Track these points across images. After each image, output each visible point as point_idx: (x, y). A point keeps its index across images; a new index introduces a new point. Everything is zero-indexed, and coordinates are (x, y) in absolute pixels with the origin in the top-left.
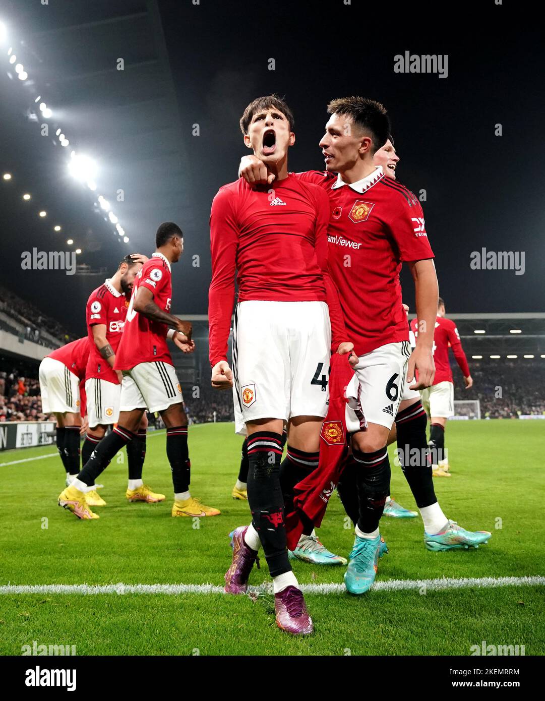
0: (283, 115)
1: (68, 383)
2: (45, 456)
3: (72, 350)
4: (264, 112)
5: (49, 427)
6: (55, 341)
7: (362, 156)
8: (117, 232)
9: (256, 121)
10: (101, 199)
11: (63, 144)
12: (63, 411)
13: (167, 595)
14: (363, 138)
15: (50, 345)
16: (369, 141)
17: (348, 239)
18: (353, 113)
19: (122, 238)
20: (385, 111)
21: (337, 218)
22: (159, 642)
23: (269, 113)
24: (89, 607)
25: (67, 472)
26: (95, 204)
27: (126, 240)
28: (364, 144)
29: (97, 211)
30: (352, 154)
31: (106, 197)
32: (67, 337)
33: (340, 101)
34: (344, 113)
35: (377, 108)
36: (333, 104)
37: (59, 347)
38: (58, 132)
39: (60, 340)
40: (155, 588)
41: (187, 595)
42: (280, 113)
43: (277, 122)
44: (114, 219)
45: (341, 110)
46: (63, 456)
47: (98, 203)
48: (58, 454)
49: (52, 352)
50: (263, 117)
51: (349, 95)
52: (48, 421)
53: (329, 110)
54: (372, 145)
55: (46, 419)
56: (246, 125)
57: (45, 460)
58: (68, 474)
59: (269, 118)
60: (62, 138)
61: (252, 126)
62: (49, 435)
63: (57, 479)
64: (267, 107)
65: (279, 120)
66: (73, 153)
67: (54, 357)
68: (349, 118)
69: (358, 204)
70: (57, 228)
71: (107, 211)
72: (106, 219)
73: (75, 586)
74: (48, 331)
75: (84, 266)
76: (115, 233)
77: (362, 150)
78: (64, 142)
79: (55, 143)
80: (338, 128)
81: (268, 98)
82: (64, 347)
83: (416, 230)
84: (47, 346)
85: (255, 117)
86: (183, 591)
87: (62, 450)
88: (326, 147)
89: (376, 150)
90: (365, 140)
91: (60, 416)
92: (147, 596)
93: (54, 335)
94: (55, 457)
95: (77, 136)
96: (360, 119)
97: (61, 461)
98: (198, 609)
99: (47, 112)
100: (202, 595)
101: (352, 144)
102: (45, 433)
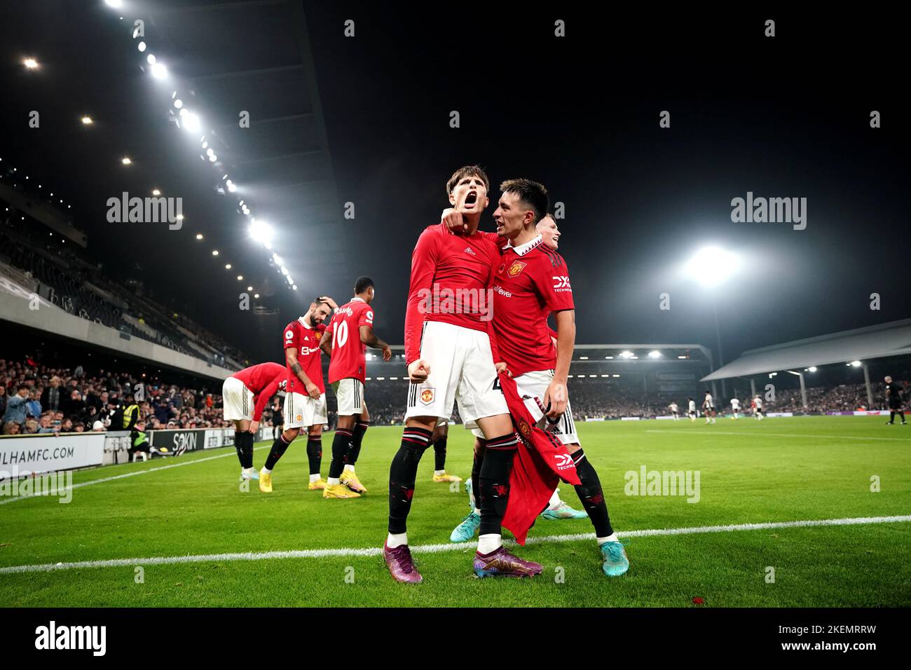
0: (483, 183)
1: (245, 397)
2: (227, 455)
3: (251, 372)
4: (469, 178)
5: (231, 432)
6: (236, 365)
7: (526, 227)
8: (288, 282)
9: (462, 184)
10: (275, 256)
11: (245, 213)
12: (239, 419)
13: (314, 559)
14: (528, 211)
15: (232, 368)
16: (532, 214)
17: (504, 289)
18: (520, 192)
19: (291, 286)
20: (546, 191)
21: (501, 272)
22: (304, 593)
23: (473, 179)
24: (252, 570)
25: (242, 466)
26: (271, 260)
27: (295, 288)
28: (528, 217)
29: (272, 265)
30: (519, 224)
31: (279, 254)
32: (247, 362)
33: (510, 182)
34: (513, 191)
35: (539, 188)
36: (505, 184)
37: (240, 370)
38: (241, 204)
39: (241, 364)
40: (305, 553)
41: (330, 557)
42: (481, 181)
43: (479, 187)
44: (285, 271)
45: (511, 189)
46: (239, 454)
47: (273, 259)
48: (236, 453)
49: (235, 373)
50: (468, 182)
51: (518, 178)
52: (230, 427)
53: (501, 189)
54: (534, 217)
55: (229, 426)
56: (452, 186)
57: (226, 457)
58: (243, 468)
59: (473, 183)
60: (244, 208)
61: (458, 188)
62: (231, 438)
63: (234, 472)
64: (472, 174)
65: (480, 186)
66: (253, 220)
67: (236, 377)
68: (517, 195)
69: (515, 264)
70: (240, 278)
71: (280, 265)
72: (279, 271)
73: (242, 554)
74: (231, 358)
75: (261, 307)
76: (286, 282)
77: (527, 221)
78: (246, 211)
79: (238, 212)
80: (508, 203)
81: (474, 167)
82: (244, 370)
83: (555, 286)
84: (231, 369)
85: (461, 181)
86: (327, 555)
87: (238, 449)
88: (498, 217)
89: (537, 222)
90: (529, 213)
91: (237, 423)
92: (298, 560)
93: (236, 360)
94: (234, 455)
95: (256, 207)
96: (525, 196)
97: (238, 457)
98: (337, 567)
99: (232, 187)
100: (340, 557)
101: (519, 217)
102: (228, 437)
